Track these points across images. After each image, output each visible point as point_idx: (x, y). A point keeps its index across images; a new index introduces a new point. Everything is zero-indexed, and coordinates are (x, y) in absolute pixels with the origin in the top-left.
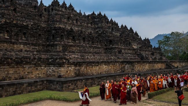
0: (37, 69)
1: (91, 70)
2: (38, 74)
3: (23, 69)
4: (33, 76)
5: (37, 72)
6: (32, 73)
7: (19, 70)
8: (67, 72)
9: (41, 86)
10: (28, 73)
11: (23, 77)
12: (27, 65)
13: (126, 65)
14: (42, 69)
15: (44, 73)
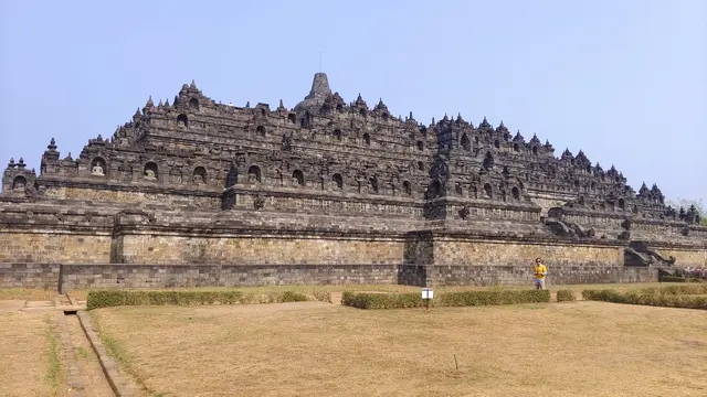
0: (81, 240)
1: (257, 251)
2: (85, 253)
3: (30, 239)
4: (68, 257)
5: (83, 249)
6: (62, 248)
7: (17, 239)
8: (151, 249)
9: (40, 279)
10: (48, 247)
11: (29, 256)
12: (44, 228)
13: (417, 242)
14: (99, 241)
15: (105, 253)
